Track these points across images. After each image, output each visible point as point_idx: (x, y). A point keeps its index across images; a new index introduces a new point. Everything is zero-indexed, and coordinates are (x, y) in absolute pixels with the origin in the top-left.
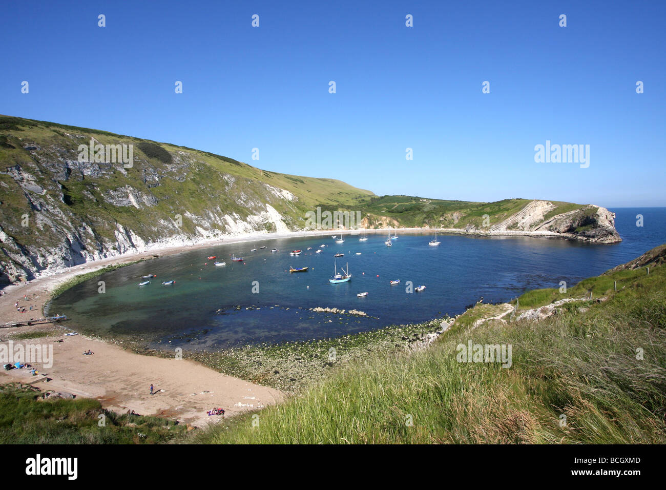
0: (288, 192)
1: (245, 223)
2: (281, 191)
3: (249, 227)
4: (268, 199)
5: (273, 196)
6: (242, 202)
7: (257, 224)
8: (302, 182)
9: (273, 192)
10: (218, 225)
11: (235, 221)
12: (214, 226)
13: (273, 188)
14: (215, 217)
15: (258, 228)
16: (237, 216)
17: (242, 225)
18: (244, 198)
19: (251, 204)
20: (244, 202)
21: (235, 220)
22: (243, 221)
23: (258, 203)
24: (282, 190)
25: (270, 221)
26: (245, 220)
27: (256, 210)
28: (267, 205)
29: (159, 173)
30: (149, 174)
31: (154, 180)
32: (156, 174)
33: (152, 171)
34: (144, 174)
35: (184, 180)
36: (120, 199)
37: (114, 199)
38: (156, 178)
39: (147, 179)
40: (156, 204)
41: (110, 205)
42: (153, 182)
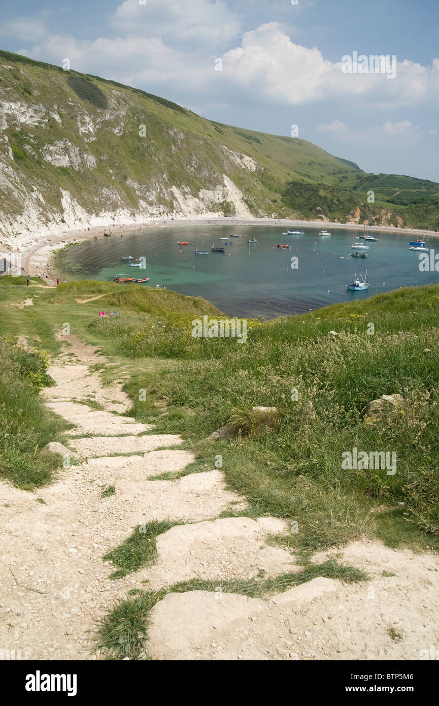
0: (251, 159)
1: (196, 200)
2: (241, 158)
3: (202, 205)
4: (226, 168)
5: (232, 163)
6: (192, 169)
7: (211, 203)
8: (258, 141)
9: (232, 158)
10: (164, 199)
11: (184, 196)
12: (161, 200)
13: (231, 151)
14: (161, 189)
15: (213, 208)
16: (187, 189)
17: (192, 202)
18: (196, 164)
19: (205, 173)
20: (195, 169)
21: (184, 194)
22: (195, 197)
23: (214, 173)
24: (243, 155)
25: (228, 200)
26: (196, 195)
27: (210, 182)
28: (224, 175)
29: (94, 121)
30: (84, 123)
31: (89, 132)
32: (91, 124)
33: (87, 119)
34: (79, 124)
35: (122, 132)
36: (58, 157)
37: (52, 156)
38: (91, 129)
39: (82, 129)
40: (95, 166)
41: (49, 164)
42: (88, 135)
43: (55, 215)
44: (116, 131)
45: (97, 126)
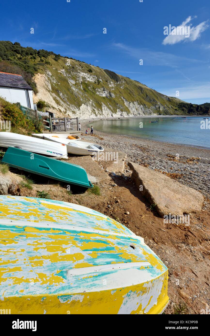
23: (155, 101)
29: (114, 84)
30: (111, 84)
31: (112, 87)
32: (113, 84)
33: (112, 83)
34: (109, 83)
35: (123, 88)
36: (101, 93)
37: (99, 93)
38: (113, 86)
39: (110, 86)
40: (115, 97)
41: (98, 96)
42: (112, 88)
43: (99, 111)
44: (121, 88)
45: (115, 86)
